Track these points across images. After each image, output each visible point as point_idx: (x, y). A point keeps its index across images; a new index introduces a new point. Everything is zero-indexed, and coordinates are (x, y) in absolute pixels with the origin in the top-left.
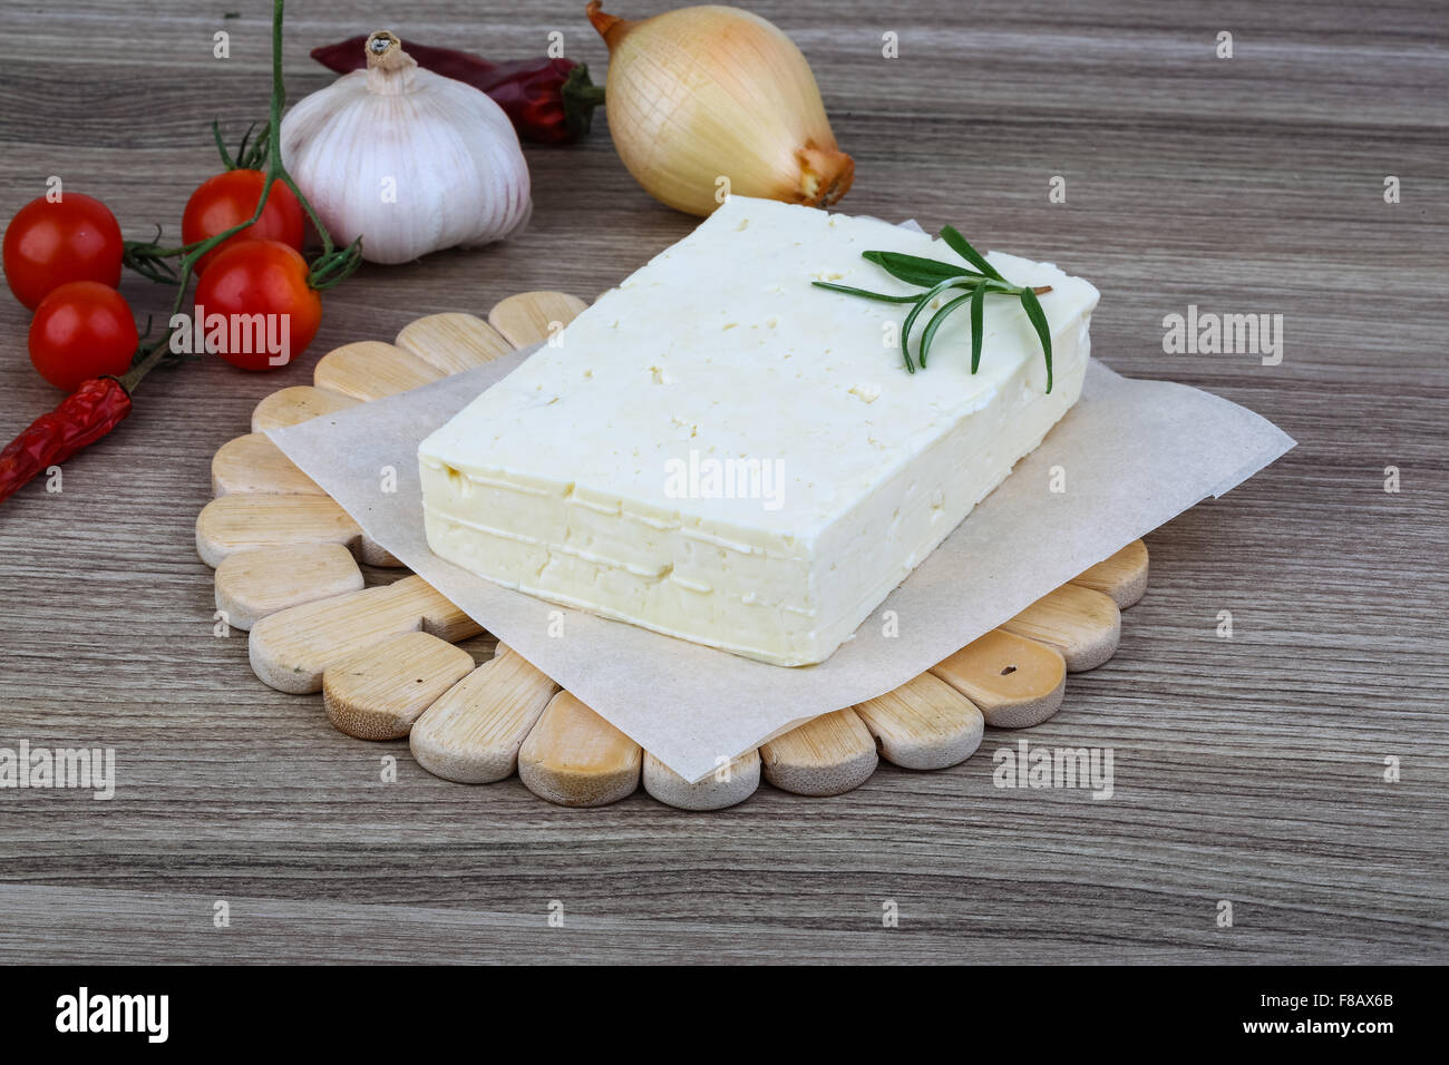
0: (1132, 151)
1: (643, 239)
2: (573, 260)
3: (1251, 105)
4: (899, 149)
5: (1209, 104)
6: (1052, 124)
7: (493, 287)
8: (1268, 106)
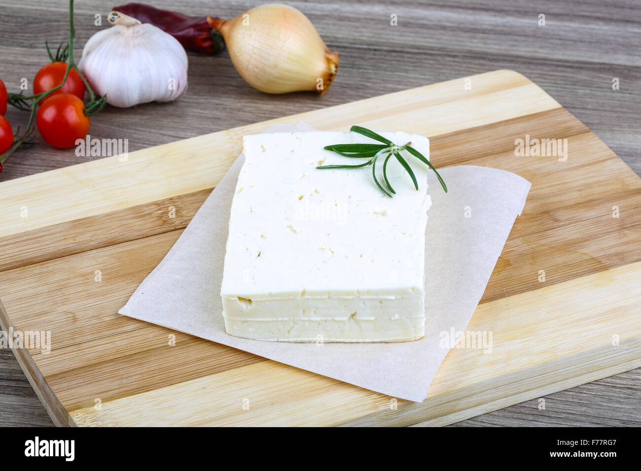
0: (457, 68)
1: (237, 100)
2: (205, 109)
3: (515, 48)
4: (357, 63)
5: (496, 47)
6: (425, 54)
7: (168, 120)
8: (523, 49)
